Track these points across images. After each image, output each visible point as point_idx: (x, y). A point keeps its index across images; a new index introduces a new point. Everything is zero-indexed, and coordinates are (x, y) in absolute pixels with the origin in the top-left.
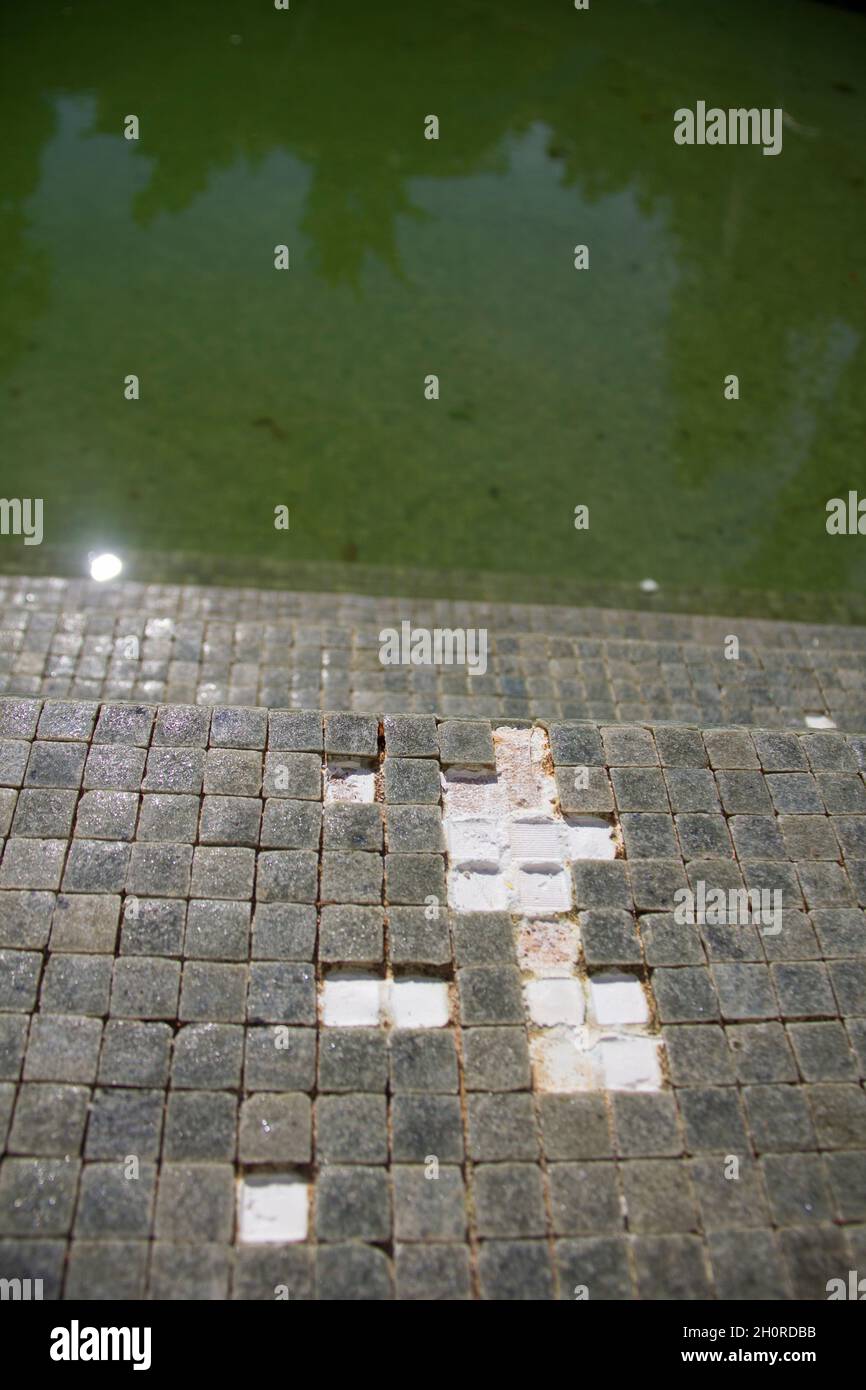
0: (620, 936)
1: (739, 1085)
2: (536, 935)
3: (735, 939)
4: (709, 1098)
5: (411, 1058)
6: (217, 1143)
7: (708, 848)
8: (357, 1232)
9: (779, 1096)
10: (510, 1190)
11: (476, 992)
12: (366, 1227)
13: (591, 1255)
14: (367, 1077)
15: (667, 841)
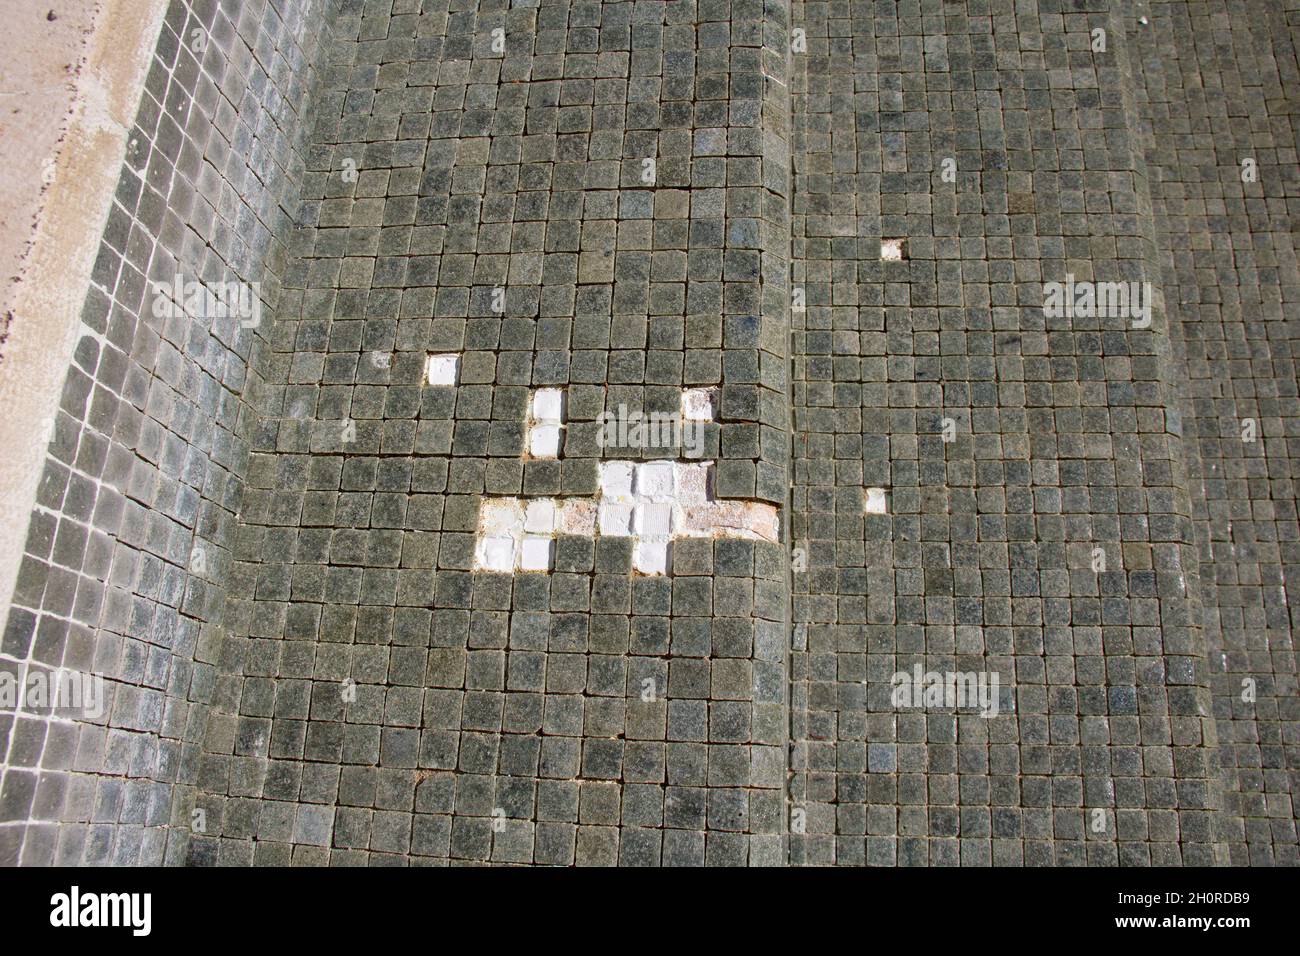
0: (575, 559)
1: (471, 610)
2: (587, 513)
3: (565, 634)
4: (466, 590)
5: (508, 432)
6: (474, 341)
7: (639, 635)
8: (425, 404)
9: (462, 632)
10: (434, 475)
11: (545, 469)
12: (427, 408)
13: (398, 510)
14: (499, 409)
15: (647, 607)
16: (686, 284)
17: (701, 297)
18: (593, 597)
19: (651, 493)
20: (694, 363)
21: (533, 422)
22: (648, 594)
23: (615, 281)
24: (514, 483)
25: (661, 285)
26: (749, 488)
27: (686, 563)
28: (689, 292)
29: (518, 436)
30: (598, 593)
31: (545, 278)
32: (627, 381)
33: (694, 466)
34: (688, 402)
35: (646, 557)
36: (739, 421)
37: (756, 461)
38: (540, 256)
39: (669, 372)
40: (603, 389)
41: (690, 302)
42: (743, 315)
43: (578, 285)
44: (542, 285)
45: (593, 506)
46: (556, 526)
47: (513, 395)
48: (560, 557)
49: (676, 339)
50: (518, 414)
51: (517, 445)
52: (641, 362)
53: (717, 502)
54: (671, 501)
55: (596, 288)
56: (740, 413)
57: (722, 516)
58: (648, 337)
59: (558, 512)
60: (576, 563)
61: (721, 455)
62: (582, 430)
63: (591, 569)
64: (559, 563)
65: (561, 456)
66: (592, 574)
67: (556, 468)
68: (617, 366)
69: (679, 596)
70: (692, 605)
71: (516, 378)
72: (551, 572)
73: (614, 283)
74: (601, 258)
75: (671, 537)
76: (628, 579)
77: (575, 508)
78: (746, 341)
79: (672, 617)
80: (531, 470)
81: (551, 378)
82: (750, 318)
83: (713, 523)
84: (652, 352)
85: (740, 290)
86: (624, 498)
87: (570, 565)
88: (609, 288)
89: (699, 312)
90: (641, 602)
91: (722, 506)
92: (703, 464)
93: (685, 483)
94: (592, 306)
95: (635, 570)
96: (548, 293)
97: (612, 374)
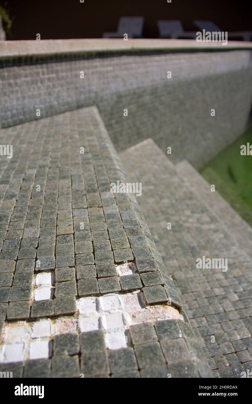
2: (71, 324)
5: (22, 290)
6: (4, 257)
11: (43, 304)
14: (17, 281)
15: (121, 366)
16: (108, 230)
17: (115, 233)
18: (82, 367)
19: (108, 309)
20: (119, 254)
21: (36, 287)
22: (120, 358)
23: (74, 233)
24: (25, 312)
25: (96, 232)
26: (163, 296)
27: (140, 337)
28: (110, 233)
29: (28, 291)
30: (85, 364)
31: (40, 235)
32: (86, 263)
33: (129, 294)
34: (119, 271)
35: (113, 341)
36: (148, 272)
37: (163, 285)
38: (38, 228)
39: (107, 258)
40: (74, 268)
41: (111, 235)
42: (137, 237)
43: (56, 236)
44: (39, 237)
45: (74, 320)
46: (53, 333)
47: (25, 275)
48: (56, 347)
49: (107, 247)
50: (28, 282)
51: (27, 295)
52: (92, 256)
53: (148, 307)
54: (121, 311)
55: (66, 236)
56: (147, 268)
57: (152, 314)
58: (94, 249)
59: (53, 326)
60: (68, 348)
61: (144, 286)
62: (65, 285)
63: (78, 351)
64: (56, 350)
65: (53, 297)
66: (80, 354)
67: (51, 303)
68: (80, 259)
69: (140, 356)
70: (151, 359)
71: (26, 269)
72: (50, 358)
73: (74, 234)
74: (67, 227)
75: (126, 328)
76: (104, 352)
77: (63, 323)
78: (141, 244)
79: (139, 370)
80: (35, 305)
81: (45, 267)
82: (141, 238)
83: (148, 318)
84: (97, 252)
85: (133, 230)
86: (93, 314)
87: (64, 350)
88: (72, 235)
89: (116, 238)
90: (116, 364)
91: (151, 309)
92: (134, 292)
93: (127, 302)
94: (65, 241)
95: (108, 349)
96: (42, 239)
97: (77, 262)
